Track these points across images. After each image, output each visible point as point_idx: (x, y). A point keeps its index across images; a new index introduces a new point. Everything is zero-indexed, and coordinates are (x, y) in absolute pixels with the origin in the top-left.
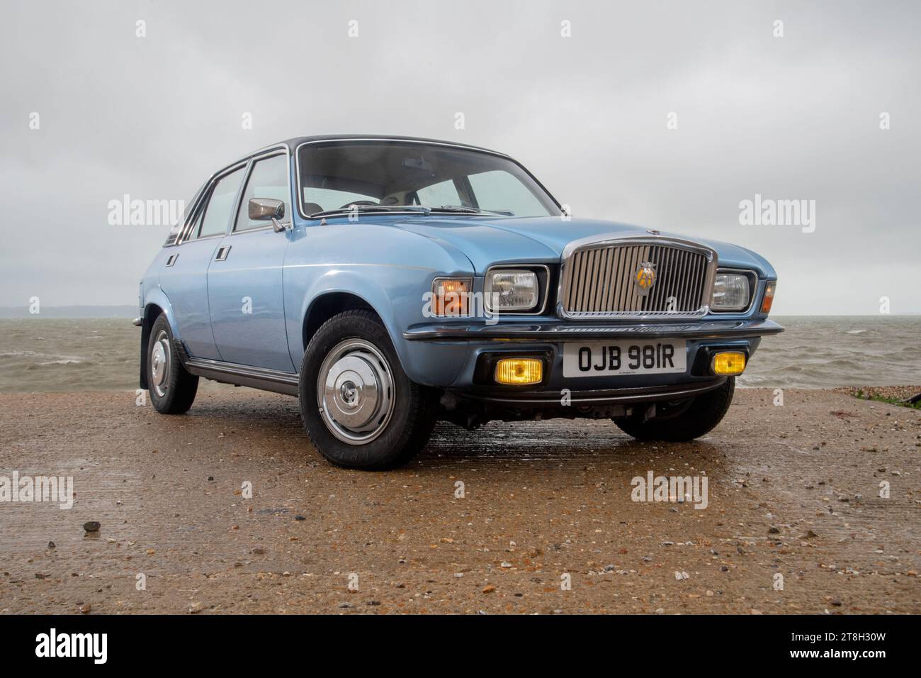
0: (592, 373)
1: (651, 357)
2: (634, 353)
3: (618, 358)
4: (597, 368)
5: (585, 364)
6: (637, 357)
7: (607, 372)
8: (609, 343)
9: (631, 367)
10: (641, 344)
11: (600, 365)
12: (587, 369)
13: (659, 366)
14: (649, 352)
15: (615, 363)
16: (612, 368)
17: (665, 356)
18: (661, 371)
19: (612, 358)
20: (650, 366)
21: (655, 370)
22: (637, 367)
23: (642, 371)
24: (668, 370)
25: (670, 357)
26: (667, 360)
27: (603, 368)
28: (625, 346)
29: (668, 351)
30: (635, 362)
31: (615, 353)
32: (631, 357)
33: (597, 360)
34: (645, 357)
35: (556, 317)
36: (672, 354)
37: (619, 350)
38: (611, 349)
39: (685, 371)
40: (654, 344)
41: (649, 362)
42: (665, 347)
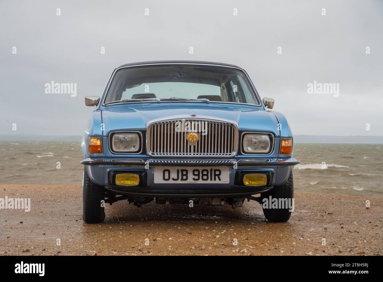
0: (171, 182)
1: (207, 175)
2: (196, 173)
3: (186, 175)
4: (173, 179)
5: (167, 177)
6: (198, 175)
7: (179, 182)
8: (180, 168)
9: (194, 179)
10: (201, 169)
11: (176, 177)
12: (168, 180)
13: (211, 180)
14: (205, 173)
15: (185, 177)
16: (182, 179)
17: (215, 175)
18: (213, 182)
19: (183, 175)
20: (207, 179)
21: (209, 182)
22: (198, 179)
23: (201, 182)
24: (217, 182)
25: (218, 175)
26: (217, 177)
27: (177, 180)
28: (190, 170)
29: (217, 173)
30: (196, 177)
31: (185, 173)
32: (194, 175)
33: (174, 175)
34: (203, 175)
35: (147, 155)
36: (220, 174)
37: (187, 171)
38: (182, 171)
39: (228, 182)
40: (209, 168)
41: (205, 177)
42: (215, 171)
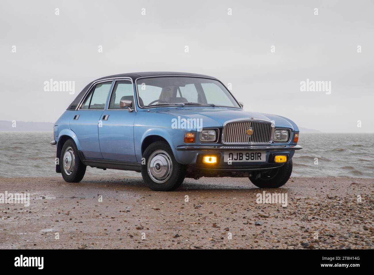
1: (253, 156)
4: (235, 159)
6: (249, 156)
7: (238, 161)
8: (239, 152)
9: (246, 159)
10: (250, 152)
11: (236, 158)
12: (232, 160)
13: (256, 159)
15: (241, 158)
17: (258, 156)
18: (257, 161)
19: (240, 157)
20: (253, 159)
21: (254, 161)
23: (250, 161)
24: (259, 161)
25: (260, 156)
26: (259, 158)
27: (237, 159)
28: (244, 153)
29: (259, 155)
30: (248, 158)
31: (241, 155)
32: (247, 156)
33: (235, 157)
34: (251, 156)
35: (222, 144)
36: (261, 156)
37: (242, 154)
38: (240, 154)
39: (265, 161)
40: (254, 152)
41: (252, 158)
42: (258, 153)
